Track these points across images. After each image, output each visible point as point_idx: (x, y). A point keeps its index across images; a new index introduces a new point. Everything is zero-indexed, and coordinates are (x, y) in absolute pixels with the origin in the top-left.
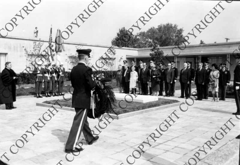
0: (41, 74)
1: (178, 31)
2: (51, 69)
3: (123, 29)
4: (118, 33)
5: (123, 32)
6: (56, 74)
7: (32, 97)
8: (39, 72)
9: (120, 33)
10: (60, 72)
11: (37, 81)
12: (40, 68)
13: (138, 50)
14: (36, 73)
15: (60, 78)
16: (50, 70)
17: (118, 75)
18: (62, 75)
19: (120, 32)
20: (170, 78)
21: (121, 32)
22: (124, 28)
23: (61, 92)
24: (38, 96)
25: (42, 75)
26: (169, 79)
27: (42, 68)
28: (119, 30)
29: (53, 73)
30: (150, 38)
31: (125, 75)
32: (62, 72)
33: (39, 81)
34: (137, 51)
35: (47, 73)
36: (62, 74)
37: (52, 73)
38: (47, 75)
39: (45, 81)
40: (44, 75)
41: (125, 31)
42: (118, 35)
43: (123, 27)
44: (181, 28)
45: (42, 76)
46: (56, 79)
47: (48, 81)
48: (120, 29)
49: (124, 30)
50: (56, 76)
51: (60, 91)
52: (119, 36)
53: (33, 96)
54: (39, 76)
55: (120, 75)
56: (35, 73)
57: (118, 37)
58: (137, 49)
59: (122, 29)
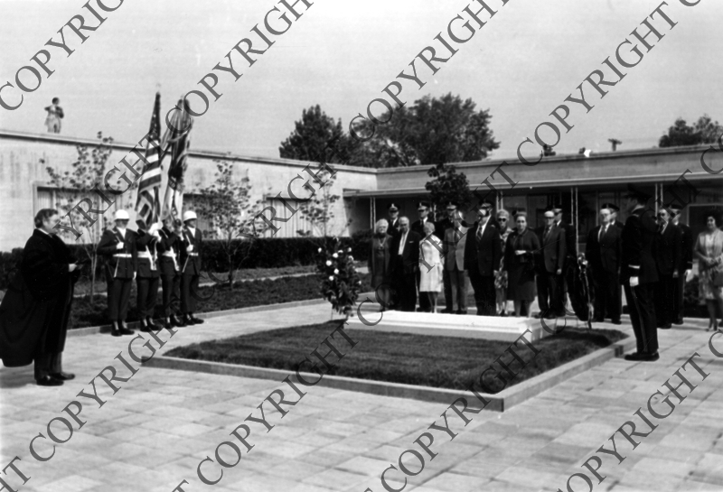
0: (128, 253)
1: (475, 117)
2: (160, 232)
3: (314, 111)
4: (298, 121)
5: (315, 120)
6: (176, 252)
7: (94, 333)
8: (120, 245)
9: (305, 124)
10: (188, 244)
11: (116, 278)
12: (123, 232)
13: (376, 174)
14: (111, 248)
15: (188, 265)
16: (156, 238)
17: (377, 251)
18: (192, 254)
19: (305, 120)
20: (554, 258)
21: (309, 121)
22: (318, 107)
23: (191, 314)
24: (117, 328)
25: (130, 256)
26: (552, 260)
27: (129, 232)
28: (301, 113)
29: (169, 250)
30: (393, 139)
31: (401, 251)
32: (192, 243)
33: (121, 276)
34: (374, 177)
35: (147, 248)
36: (193, 251)
37: (164, 247)
38: (146, 254)
39: (142, 275)
40: (137, 254)
41: (320, 118)
42: (299, 126)
43: (315, 106)
44: (483, 110)
45: (129, 259)
46: (177, 268)
47: (149, 275)
48: (304, 111)
49: (318, 114)
50: (177, 258)
51: (189, 310)
52: (301, 133)
53: (98, 328)
54: (121, 258)
55: (384, 251)
56: (107, 248)
57: (298, 134)
58: (375, 170)
59: (310, 112)
